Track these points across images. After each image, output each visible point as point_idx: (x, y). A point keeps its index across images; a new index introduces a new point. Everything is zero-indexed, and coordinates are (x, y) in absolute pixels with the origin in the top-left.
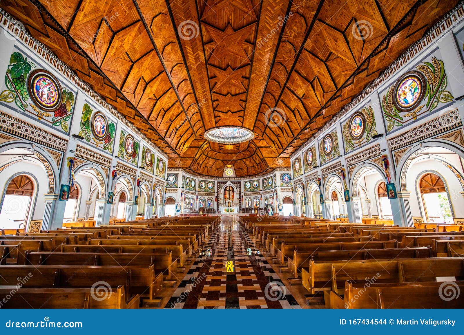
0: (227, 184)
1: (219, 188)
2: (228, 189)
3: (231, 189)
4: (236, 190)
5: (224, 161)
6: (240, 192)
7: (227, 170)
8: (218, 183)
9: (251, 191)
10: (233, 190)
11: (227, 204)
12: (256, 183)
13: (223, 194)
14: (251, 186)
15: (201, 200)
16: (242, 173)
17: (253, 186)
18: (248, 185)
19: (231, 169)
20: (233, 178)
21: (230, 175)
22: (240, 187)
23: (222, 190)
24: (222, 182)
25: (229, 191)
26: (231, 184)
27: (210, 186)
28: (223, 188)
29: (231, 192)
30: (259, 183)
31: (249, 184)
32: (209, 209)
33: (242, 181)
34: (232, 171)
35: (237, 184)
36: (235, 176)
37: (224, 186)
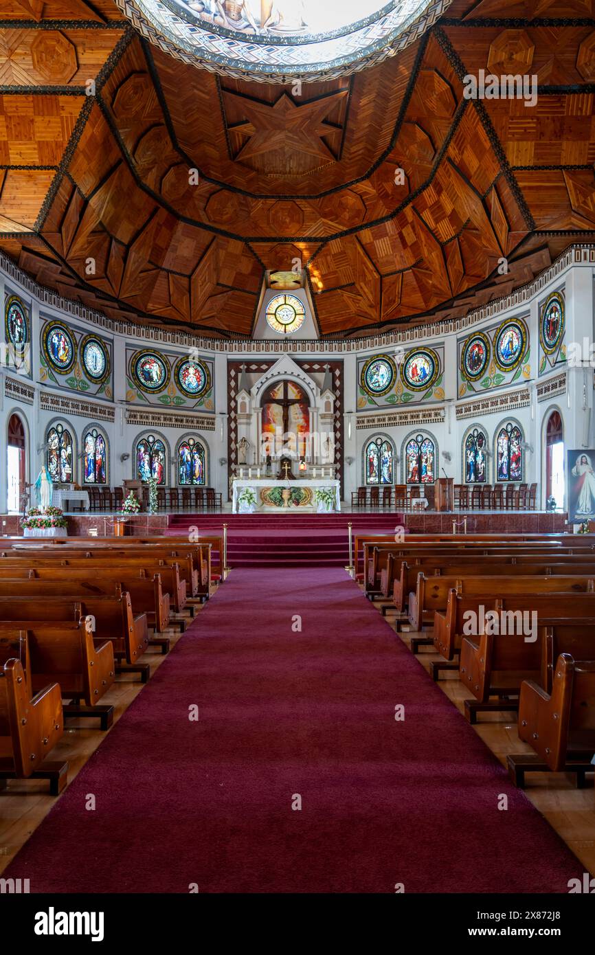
0: (274, 370)
1: (233, 390)
2: (279, 395)
3: (293, 394)
4: (321, 402)
5: (261, 247)
6: (339, 408)
7: (273, 305)
8: (232, 364)
9: (393, 405)
10: (304, 401)
11: (275, 468)
12: (420, 363)
13: (256, 419)
14: (392, 380)
15: (147, 444)
16: (353, 309)
17: (405, 379)
18: (381, 376)
19: (292, 301)
20: (304, 341)
21: (290, 328)
22: (338, 389)
23: (250, 402)
24: (249, 363)
25: (286, 403)
26: (297, 370)
27: (192, 379)
28: (254, 390)
29: (295, 410)
30: (436, 362)
31: (384, 369)
32: (186, 491)
33: (350, 356)
34: (299, 309)
35: (321, 370)
36: (313, 333)
37: (260, 383)
